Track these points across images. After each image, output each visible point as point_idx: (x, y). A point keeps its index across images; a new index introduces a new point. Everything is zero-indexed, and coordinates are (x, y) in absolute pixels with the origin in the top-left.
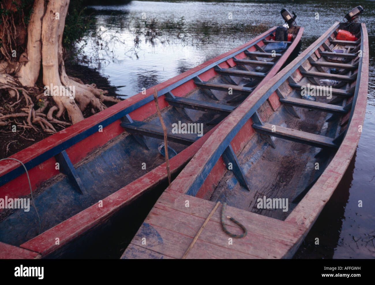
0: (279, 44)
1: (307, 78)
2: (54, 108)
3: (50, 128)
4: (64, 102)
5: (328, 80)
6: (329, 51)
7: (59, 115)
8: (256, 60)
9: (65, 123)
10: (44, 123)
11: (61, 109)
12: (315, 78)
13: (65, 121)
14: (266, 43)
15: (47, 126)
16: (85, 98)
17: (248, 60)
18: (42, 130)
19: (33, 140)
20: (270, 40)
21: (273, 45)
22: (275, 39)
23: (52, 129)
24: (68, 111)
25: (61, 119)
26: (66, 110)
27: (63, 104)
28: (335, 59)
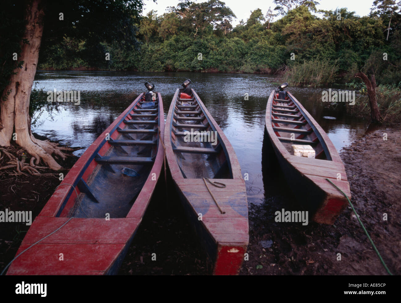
0: (150, 103)
1: (179, 121)
2: (33, 159)
3: (36, 172)
4: (38, 153)
5: (189, 121)
6: (180, 105)
7: (38, 162)
8: (141, 114)
9: (44, 167)
10: (30, 170)
11: (38, 158)
12: (182, 121)
13: (43, 166)
14: (141, 104)
15: (33, 171)
16: (50, 149)
17: (136, 115)
18: (31, 175)
19: (28, 182)
20: (142, 101)
21: (146, 104)
22: (145, 100)
23: (37, 173)
24: (43, 159)
25: (40, 165)
26: (41, 159)
27: (38, 155)
28: (185, 109)
